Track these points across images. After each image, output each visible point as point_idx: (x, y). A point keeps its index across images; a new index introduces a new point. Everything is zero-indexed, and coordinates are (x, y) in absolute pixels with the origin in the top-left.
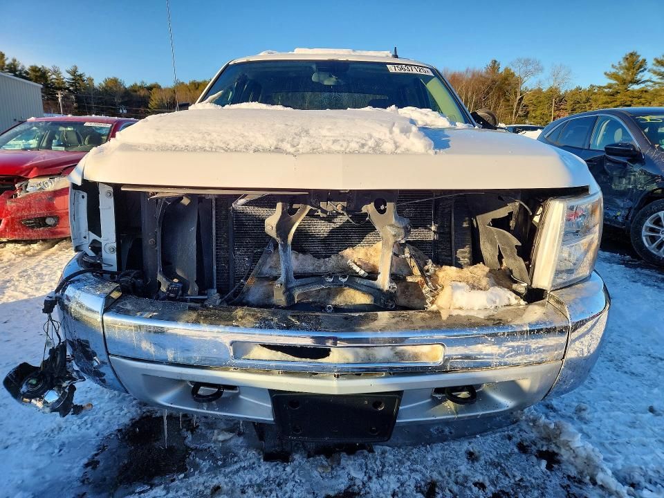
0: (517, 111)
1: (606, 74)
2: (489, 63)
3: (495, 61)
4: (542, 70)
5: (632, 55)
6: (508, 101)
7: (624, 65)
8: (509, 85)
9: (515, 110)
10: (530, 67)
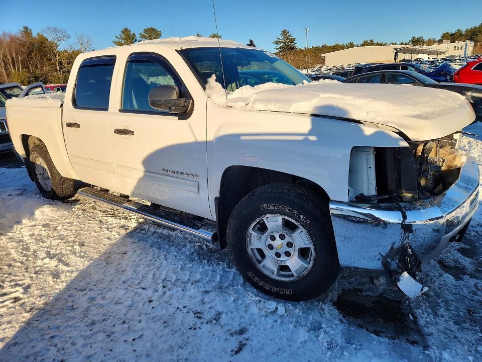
0: (60, 69)
1: (114, 42)
2: (22, 28)
3: (27, 28)
4: (68, 37)
5: (125, 29)
6: (50, 60)
7: (123, 36)
8: (45, 47)
9: (58, 68)
10: (59, 34)
